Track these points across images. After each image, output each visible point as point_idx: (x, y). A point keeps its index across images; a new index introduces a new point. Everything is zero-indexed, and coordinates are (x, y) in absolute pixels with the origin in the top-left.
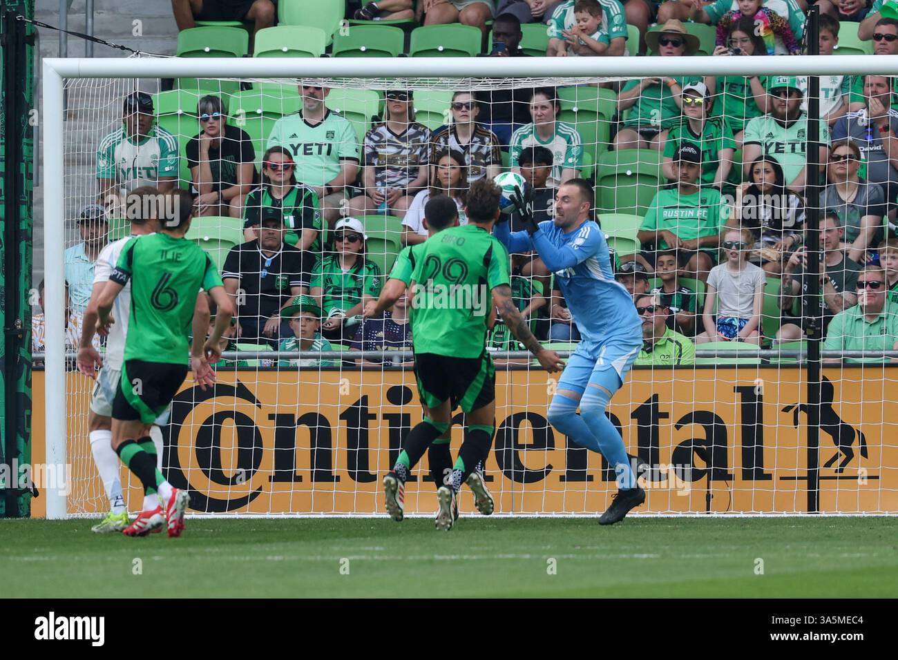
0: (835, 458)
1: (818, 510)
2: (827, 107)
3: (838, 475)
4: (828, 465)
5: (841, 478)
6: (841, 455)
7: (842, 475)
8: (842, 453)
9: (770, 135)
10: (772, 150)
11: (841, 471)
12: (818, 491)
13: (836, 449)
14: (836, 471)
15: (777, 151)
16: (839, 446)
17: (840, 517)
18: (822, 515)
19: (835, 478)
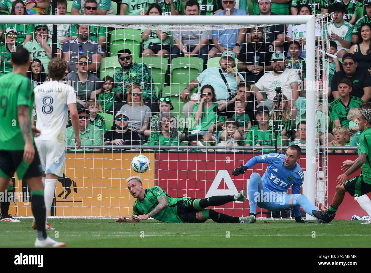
0: (63, 193)
1: (55, 216)
2: (61, 38)
3: (64, 200)
4: (60, 196)
5: (65, 201)
6: (65, 191)
7: (66, 200)
8: (66, 191)
9: (34, 48)
10: (36, 55)
11: (66, 198)
12: (55, 207)
13: (64, 189)
14: (63, 199)
15: (38, 56)
16: (65, 187)
17: (65, 219)
18: (57, 218)
19: (63, 201)
